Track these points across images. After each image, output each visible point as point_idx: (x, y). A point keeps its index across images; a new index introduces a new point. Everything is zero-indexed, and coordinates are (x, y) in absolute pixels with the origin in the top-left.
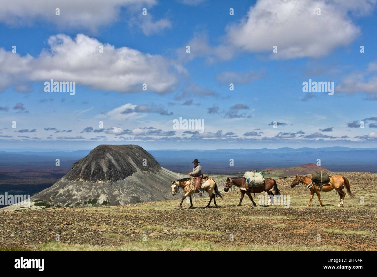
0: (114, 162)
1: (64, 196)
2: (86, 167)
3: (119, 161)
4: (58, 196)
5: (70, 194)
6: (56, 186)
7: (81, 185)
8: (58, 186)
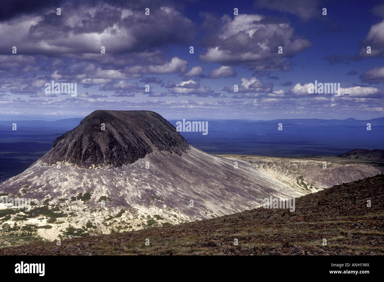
0: (117, 137)
1: (40, 188)
2: (75, 144)
3: (125, 136)
4: (31, 188)
5: (50, 185)
6: (29, 173)
7: (67, 171)
8: (32, 173)
